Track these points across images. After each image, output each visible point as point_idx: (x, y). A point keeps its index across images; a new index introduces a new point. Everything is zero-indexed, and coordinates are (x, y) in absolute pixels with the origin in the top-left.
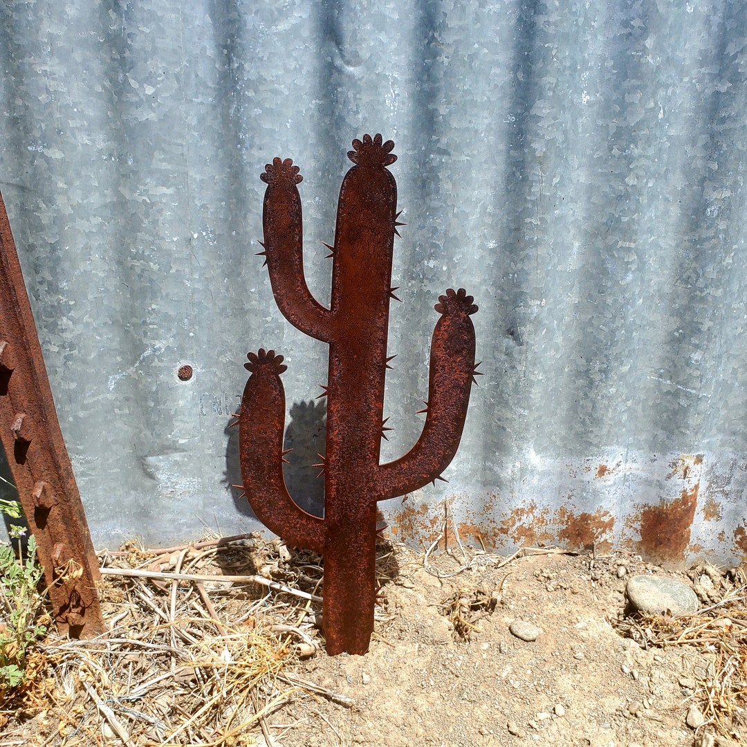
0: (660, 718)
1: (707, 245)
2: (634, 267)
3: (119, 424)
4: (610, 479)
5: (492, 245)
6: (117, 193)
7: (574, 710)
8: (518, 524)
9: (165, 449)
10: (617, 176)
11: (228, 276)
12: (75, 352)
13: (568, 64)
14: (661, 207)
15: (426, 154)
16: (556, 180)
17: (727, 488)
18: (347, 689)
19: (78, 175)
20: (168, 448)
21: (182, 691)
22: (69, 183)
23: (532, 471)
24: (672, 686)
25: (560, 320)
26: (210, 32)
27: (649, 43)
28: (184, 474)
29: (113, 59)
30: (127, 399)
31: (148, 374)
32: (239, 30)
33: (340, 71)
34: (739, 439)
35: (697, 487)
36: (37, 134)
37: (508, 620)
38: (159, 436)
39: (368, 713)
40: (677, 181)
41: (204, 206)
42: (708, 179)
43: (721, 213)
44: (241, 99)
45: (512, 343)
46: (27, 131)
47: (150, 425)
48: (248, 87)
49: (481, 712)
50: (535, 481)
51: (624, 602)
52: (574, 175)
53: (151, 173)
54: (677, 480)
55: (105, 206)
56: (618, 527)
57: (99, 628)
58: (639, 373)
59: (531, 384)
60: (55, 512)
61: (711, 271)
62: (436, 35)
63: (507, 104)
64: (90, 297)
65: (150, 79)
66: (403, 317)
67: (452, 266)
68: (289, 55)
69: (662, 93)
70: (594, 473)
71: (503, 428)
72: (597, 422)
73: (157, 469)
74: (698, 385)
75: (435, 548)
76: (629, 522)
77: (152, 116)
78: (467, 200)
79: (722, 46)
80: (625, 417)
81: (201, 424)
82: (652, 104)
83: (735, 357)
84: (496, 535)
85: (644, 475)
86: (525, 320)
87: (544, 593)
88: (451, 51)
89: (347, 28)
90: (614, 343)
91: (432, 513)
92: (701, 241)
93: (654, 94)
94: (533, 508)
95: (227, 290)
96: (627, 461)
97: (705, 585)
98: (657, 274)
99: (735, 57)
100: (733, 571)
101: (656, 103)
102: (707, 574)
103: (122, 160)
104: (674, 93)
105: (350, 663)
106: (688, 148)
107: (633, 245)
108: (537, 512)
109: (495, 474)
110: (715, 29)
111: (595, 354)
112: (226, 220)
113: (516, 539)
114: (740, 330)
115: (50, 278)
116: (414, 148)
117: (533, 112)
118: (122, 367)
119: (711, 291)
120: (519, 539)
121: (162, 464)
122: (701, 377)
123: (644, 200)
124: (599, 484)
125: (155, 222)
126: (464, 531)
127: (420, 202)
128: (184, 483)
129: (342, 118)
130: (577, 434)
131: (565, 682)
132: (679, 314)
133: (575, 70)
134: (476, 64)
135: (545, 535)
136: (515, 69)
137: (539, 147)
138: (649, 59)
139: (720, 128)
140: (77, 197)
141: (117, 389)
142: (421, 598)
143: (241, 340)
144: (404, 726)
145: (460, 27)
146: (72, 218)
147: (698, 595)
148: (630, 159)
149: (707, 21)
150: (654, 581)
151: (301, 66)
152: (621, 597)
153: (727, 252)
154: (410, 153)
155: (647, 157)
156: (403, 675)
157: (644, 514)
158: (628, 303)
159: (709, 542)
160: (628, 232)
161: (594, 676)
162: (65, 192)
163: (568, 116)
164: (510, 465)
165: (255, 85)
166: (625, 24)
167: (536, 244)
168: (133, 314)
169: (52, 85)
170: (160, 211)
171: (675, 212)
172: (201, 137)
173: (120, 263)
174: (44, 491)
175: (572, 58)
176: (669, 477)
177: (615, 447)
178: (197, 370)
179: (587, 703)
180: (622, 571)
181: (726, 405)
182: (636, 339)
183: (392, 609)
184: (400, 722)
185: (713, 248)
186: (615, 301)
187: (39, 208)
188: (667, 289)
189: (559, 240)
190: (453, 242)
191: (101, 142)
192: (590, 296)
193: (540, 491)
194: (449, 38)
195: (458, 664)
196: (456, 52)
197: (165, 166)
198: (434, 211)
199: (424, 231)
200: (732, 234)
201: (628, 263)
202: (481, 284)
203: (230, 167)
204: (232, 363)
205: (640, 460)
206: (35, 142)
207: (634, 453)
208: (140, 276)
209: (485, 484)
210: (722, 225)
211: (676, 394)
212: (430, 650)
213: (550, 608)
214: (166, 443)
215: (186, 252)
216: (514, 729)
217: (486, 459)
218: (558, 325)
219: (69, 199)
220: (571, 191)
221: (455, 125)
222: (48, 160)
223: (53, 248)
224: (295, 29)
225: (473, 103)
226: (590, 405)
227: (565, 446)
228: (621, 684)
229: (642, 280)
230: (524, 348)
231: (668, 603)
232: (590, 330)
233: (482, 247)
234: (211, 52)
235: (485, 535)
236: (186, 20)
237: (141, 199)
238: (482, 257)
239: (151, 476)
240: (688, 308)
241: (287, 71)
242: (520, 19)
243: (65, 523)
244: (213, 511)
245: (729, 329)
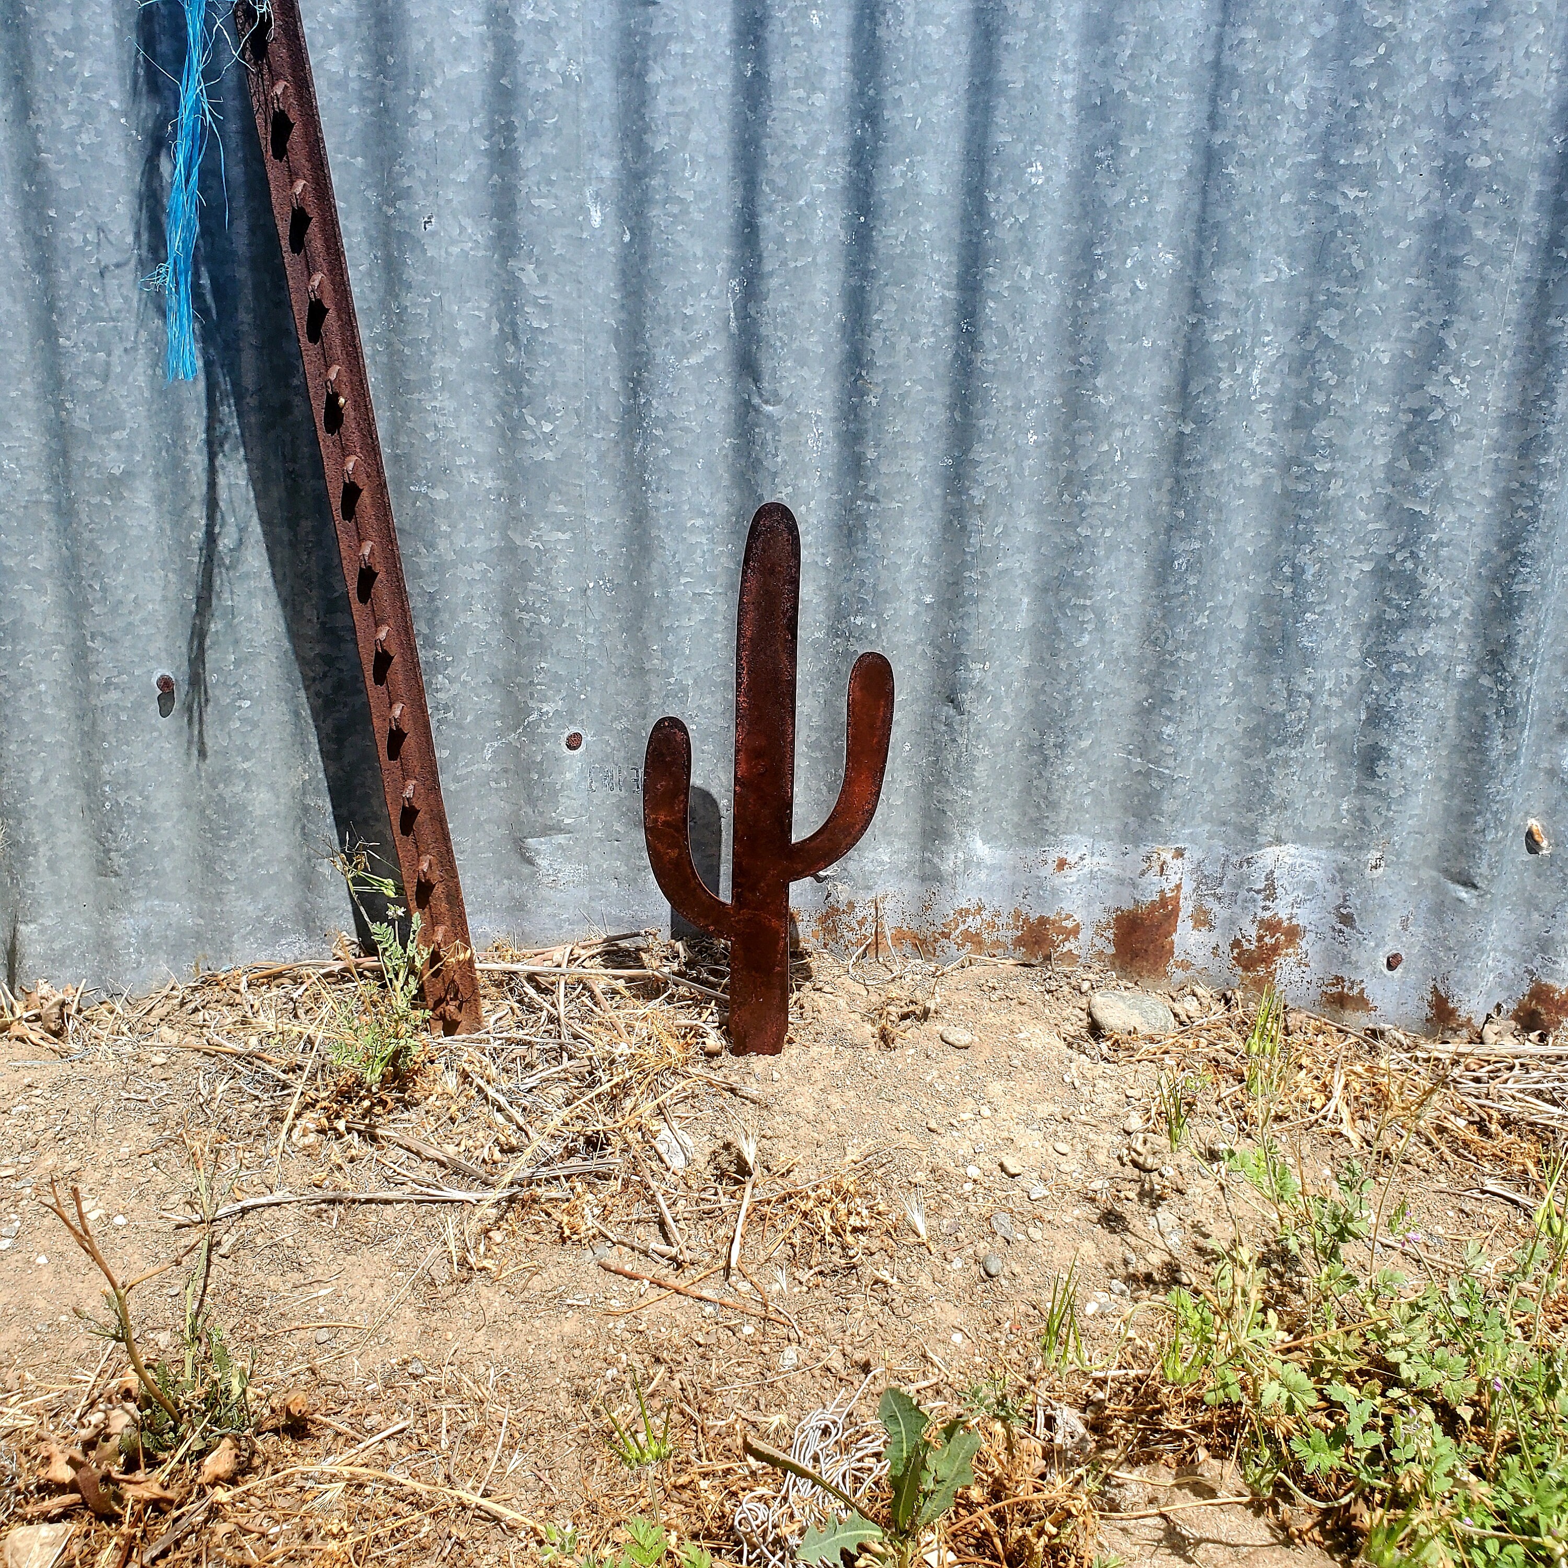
0: (1094, 1122)
1: (1176, 602)
2: (1090, 627)
3: (494, 799)
4: (1072, 875)
5: (928, 599)
6: (505, 537)
7: (1003, 1114)
8: (962, 927)
9: (548, 830)
10: (1068, 525)
11: (627, 631)
12: (450, 715)
13: (1009, 404)
14: (1124, 558)
15: (853, 500)
16: (998, 530)
17: (1220, 891)
18: (755, 1086)
19: (463, 516)
20: (551, 828)
21: (577, 1083)
22: (453, 526)
23: (979, 864)
24: (1116, 1097)
25: (1009, 686)
26: (614, 362)
27: (1100, 381)
28: (568, 859)
29: (508, 393)
30: (506, 771)
31: (532, 742)
32: (646, 363)
33: (757, 410)
34: (1230, 830)
35: (1178, 887)
36: (421, 473)
37: (940, 1028)
38: (541, 814)
39: (776, 1108)
40: (1141, 529)
41: (601, 552)
42: (1173, 528)
43: (1190, 567)
44: (649, 438)
45: (952, 712)
46: (411, 470)
47: (531, 801)
48: (656, 426)
49: (899, 1111)
50: (983, 877)
51: (1086, 1021)
52: (1020, 523)
53: (546, 517)
54: (1152, 877)
55: (491, 550)
56: (1085, 935)
57: (477, 1024)
58: (1104, 749)
59: (974, 760)
60: (439, 890)
61: (1181, 632)
62: (864, 373)
63: (942, 445)
64: (470, 652)
65: (548, 415)
66: (827, 680)
67: (882, 622)
68: (702, 390)
69: (1118, 434)
70: (1051, 866)
71: (944, 812)
72: (1053, 806)
73: (538, 853)
74: (1171, 763)
75: (864, 954)
76: (1099, 929)
77: (549, 456)
78: (900, 550)
79: (1184, 385)
80: (1088, 801)
81: (590, 801)
82: (1106, 448)
83: (1219, 731)
84: (936, 940)
85: (1114, 872)
86: (965, 686)
87: (986, 1004)
88: (879, 390)
89: (766, 365)
90: (1070, 714)
91: (860, 913)
92: (1169, 598)
93: (1108, 436)
94: (980, 909)
95: (625, 646)
96: (1093, 854)
97: (1189, 1006)
98: (1122, 634)
99: (1197, 396)
100: (1229, 993)
101: (1111, 446)
102: (1195, 995)
103: (513, 500)
104: (1133, 432)
105: (759, 1063)
106: (1153, 492)
107: (1088, 602)
108: (985, 914)
109: (935, 866)
110: (1176, 365)
111: (1049, 727)
112: (626, 568)
113: (960, 946)
114: (1224, 700)
115: (427, 631)
116: (839, 492)
117: (971, 456)
118: (501, 733)
119: (1182, 654)
120: (963, 945)
121: (544, 847)
122: (1175, 755)
123: (1100, 552)
124: (1058, 880)
125: (548, 570)
126: (899, 938)
127: (847, 551)
128: (568, 871)
129: (759, 461)
130: (1031, 820)
131: (996, 1088)
132: (1148, 680)
133: (1019, 409)
134: (908, 403)
135: (997, 944)
136: (952, 407)
137: (978, 495)
138: (1100, 398)
139: (1185, 472)
140: (460, 541)
141: (493, 759)
142: (842, 1003)
143: (639, 704)
144: (816, 1122)
145: (890, 366)
146: (454, 564)
147: (1176, 1015)
148: (1082, 507)
149: (1167, 356)
150: (1121, 997)
151: (715, 402)
152: (1083, 1015)
153: (1200, 610)
154: (835, 497)
155: (1102, 504)
156: (817, 1075)
157: (1117, 920)
158: (1085, 668)
159: (1201, 958)
160: (1082, 588)
161: (1029, 1085)
162: (448, 536)
163: (1011, 460)
164: (952, 856)
165: (664, 423)
166: (1075, 360)
167: (977, 601)
168: (518, 673)
169: (441, 421)
170: (554, 559)
171: (1140, 563)
172: (601, 476)
173: (504, 614)
174: (430, 866)
175: (1015, 397)
176: (1143, 874)
177: (1076, 836)
178: (587, 738)
179: (1017, 1108)
180: (1085, 986)
181: (1212, 788)
182: (1098, 710)
183: (808, 1013)
184: (811, 1118)
185: (1182, 606)
186: (1070, 665)
187: (418, 553)
188: (1134, 652)
189: (1005, 595)
190: (882, 597)
191: (489, 481)
192: (1042, 660)
193: (990, 889)
194: (878, 377)
195: (879, 1067)
196: (885, 391)
197: (561, 509)
198: (861, 563)
199: (851, 583)
200: (1204, 589)
201: (1083, 622)
202: (916, 643)
203: (634, 510)
204: (628, 730)
205: (1109, 853)
206: (418, 482)
207: (1102, 845)
208: (528, 631)
209: (924, 879)
210: (1192, 581)
211: (1147, 774)
212: (848, 1053)
213: (989, 1018)
214: (550, 823)
215: (581, 603)
216: (933, 1125)
217: (924, 849)
218: (1006, 691)
219: (452, 543)
220: (1017, 540)
221: (883, 469)
222: (432, 501)
223: (432, 597)
224: (708, 361)
225: (906, 445)
226: (1045, 785)
227: (1018, 835)
228: (1060, 1093)
229: (1103, 642)
230: (965, 717)
231: (1135, 1020)
232: (1042, 698)
233: (918, 601)
234: (615, 385)
235: (924, 942)
236: (588, 350)
237: (533, 545)
238: (917, 613)
239: (530, 862)
240: (1157, 674)
241: (699, 406)
242: (956, 355)
243: (449, 903)
244: (600, 906)
245: (1209, 698)
